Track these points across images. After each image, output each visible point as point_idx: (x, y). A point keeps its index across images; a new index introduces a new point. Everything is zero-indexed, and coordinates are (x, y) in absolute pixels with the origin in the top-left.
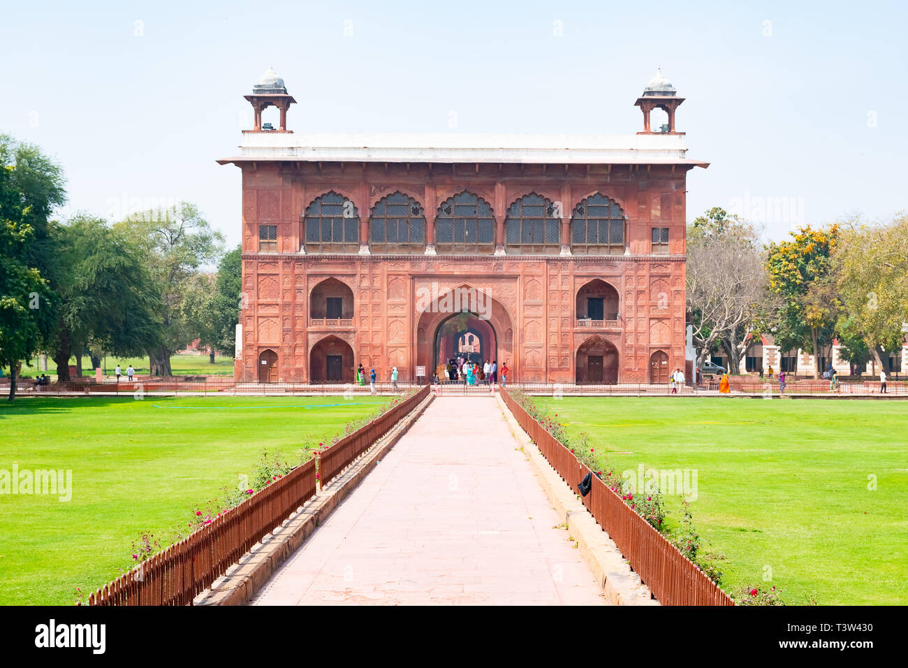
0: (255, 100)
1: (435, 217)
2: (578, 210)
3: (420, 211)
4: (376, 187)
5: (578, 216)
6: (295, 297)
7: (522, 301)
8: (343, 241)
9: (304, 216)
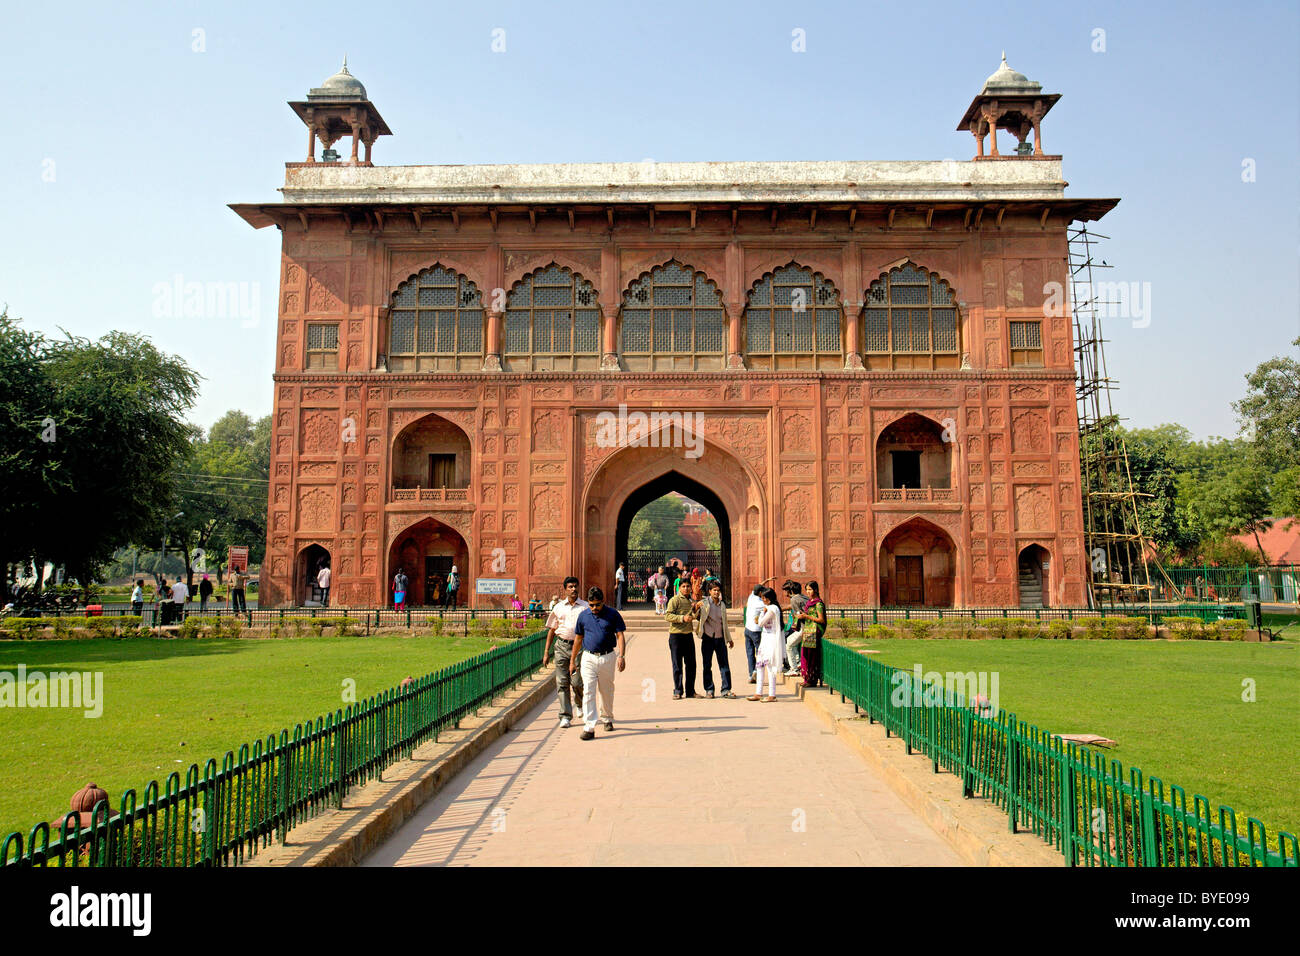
0: (310, 111)
1: (618, 305)
2: (873, 291)
3: (592, 298)
4: (516, 257)
5: (874, 303)
6: (366, 450)
7: (776, 455)
8: (455, 349)
9: (386, 307)
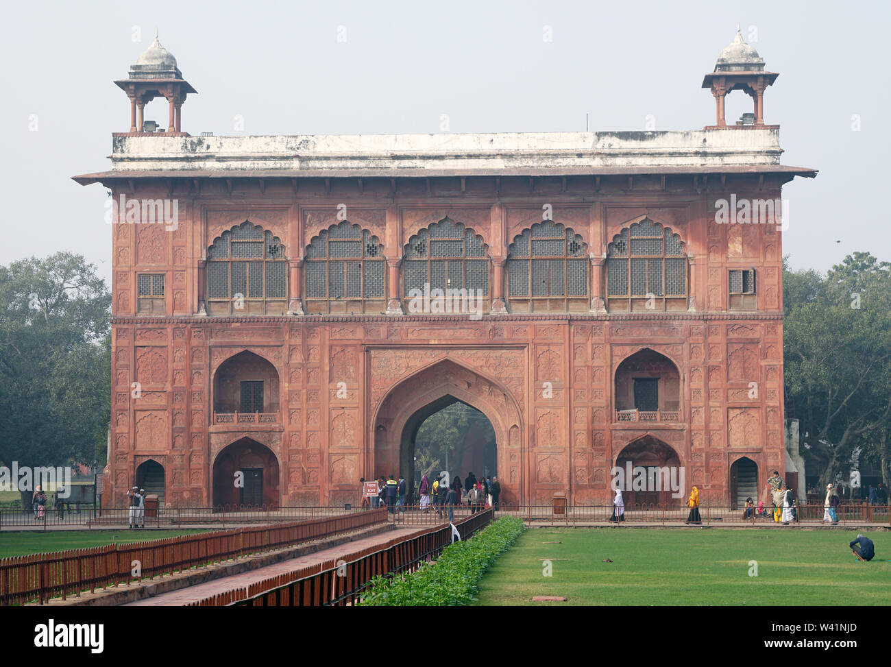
0: (132, 87)
1: (401, 258)
2: (615, 244)
3: (378, 251)
4: (313, 215)
5: (617, 255)
6: (191, 381)
7: (532, 384)
8: (264, 295)
9: (205, 259)
